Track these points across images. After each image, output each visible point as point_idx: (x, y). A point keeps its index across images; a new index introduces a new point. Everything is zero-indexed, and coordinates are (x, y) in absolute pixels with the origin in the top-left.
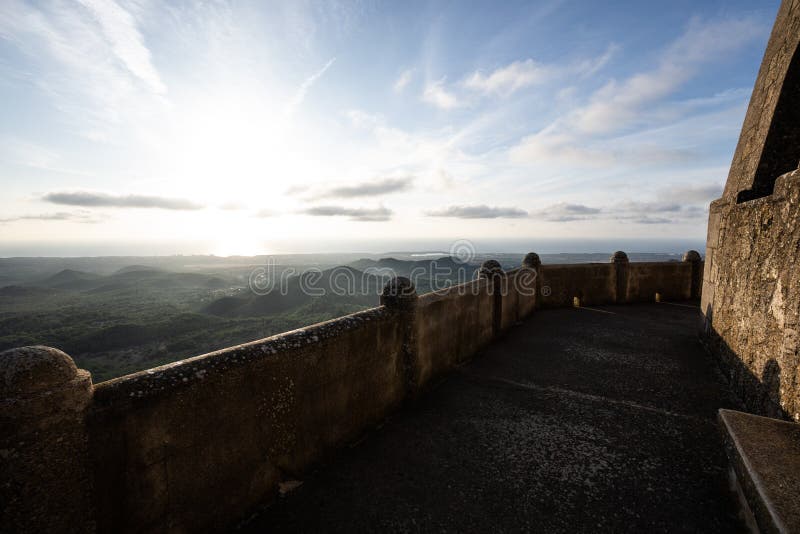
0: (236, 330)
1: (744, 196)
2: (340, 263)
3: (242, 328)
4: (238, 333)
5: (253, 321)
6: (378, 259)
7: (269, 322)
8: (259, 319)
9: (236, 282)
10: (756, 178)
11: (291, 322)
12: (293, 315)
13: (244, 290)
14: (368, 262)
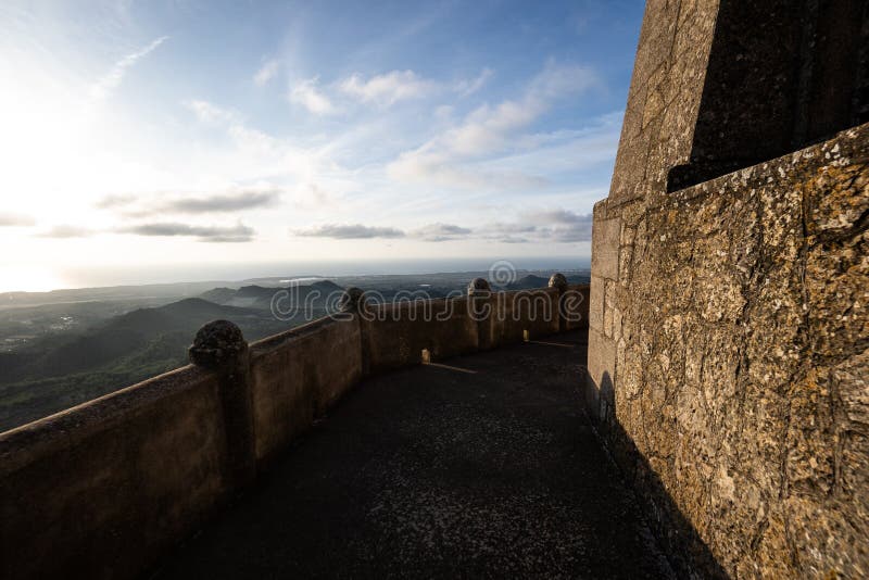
0: (22, 398)
1: (679, 178)
2: (186, 295)
3: (31, 395)
4: (23, 404)
5: (53, 383)
6: (237, 288)
7: (79, 381)
8: (64, 378)
9: (18, 330)
10: (696, 142)
11: (117, 376)
12: (120, 367)
13: (33, 340)
14: (224, 292)
